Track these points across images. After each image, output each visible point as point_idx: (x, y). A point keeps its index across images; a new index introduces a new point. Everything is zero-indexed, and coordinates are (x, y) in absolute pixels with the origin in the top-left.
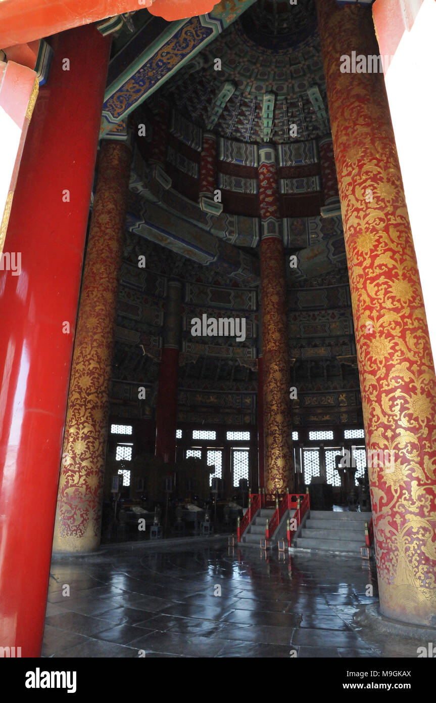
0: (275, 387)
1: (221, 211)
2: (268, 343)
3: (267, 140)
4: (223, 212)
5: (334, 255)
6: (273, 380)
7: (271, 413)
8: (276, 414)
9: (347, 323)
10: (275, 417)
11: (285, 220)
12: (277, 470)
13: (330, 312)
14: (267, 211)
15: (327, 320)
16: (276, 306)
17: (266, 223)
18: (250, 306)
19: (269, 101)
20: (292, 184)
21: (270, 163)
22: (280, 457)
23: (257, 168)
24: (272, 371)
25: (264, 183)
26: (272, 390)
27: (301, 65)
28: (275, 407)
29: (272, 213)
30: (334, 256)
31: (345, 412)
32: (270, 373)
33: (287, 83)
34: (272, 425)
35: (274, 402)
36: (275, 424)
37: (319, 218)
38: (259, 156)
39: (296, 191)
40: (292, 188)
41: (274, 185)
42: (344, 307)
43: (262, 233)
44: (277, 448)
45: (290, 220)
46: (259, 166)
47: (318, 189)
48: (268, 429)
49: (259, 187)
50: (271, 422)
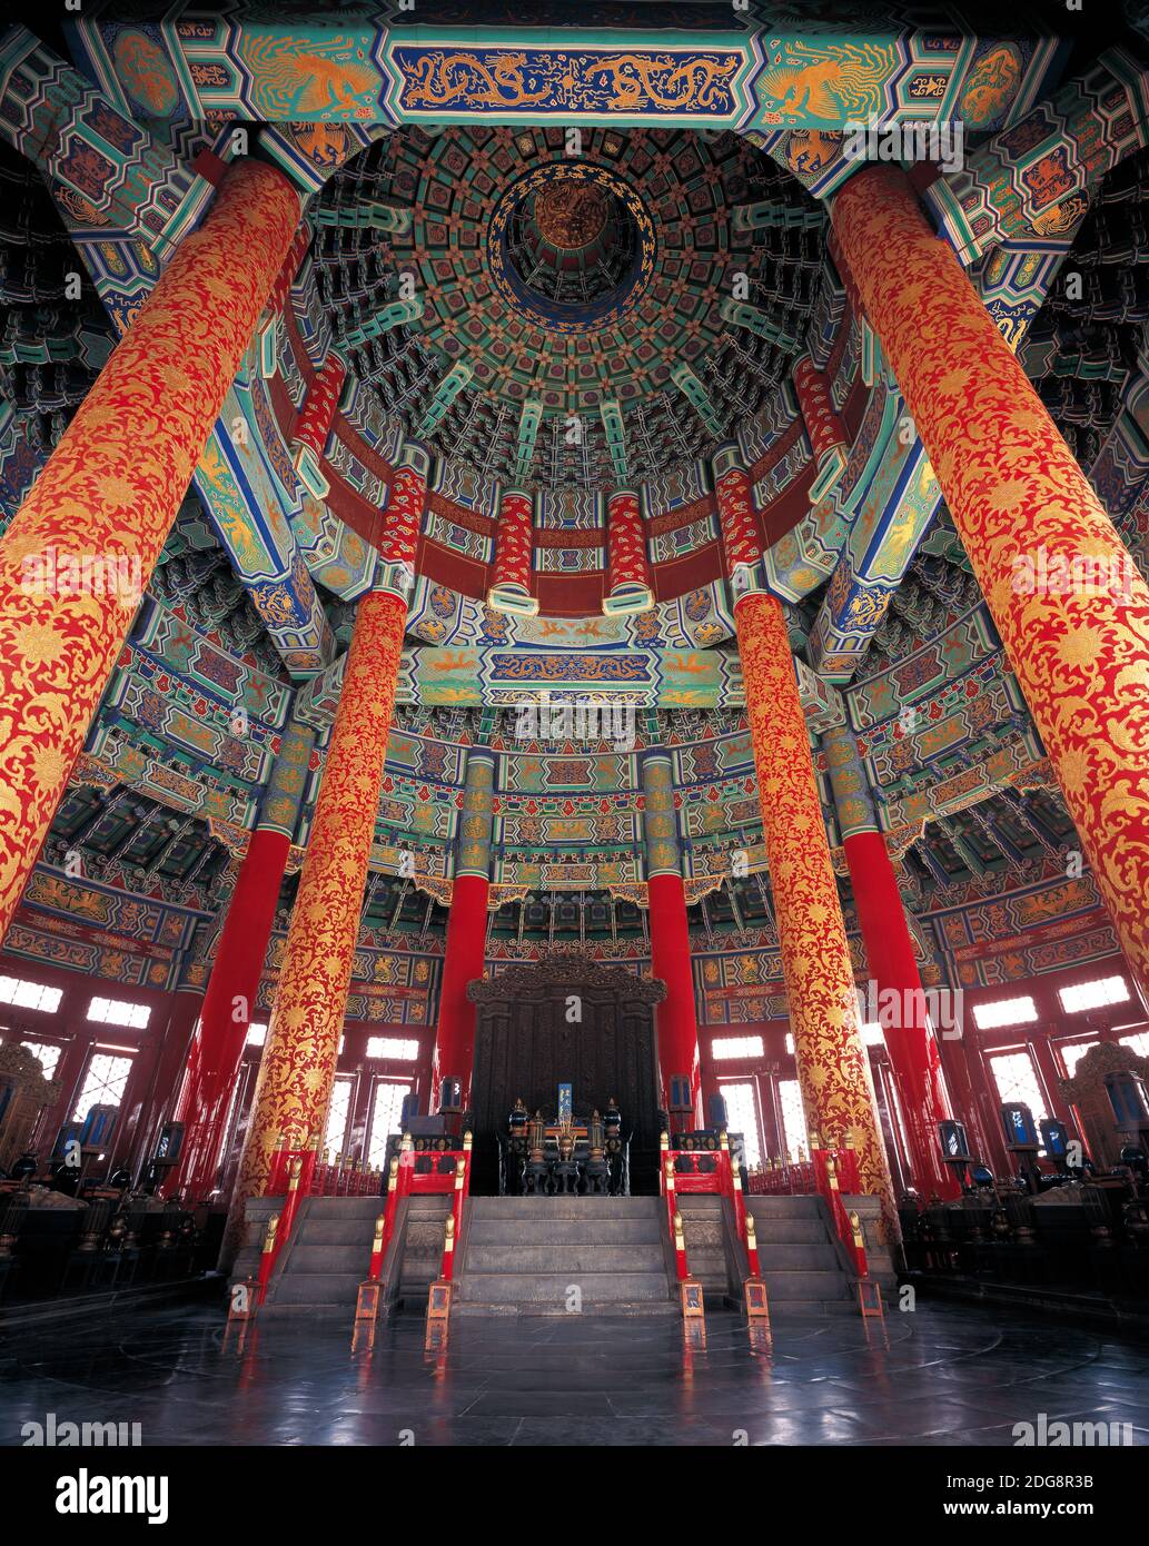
0: (337, 892)
1: (325, 495)
2: (342, 793)
3: (422, 435)
5: (493, 676)
6: (336, 875)
7: (314, 951)
8: (326, 955)
9: (449, 815)
10: (324, 964)
11: (423, 579)
13: (421, 784)
14: (396, 546)
15: (412, 799)
16: (375, 725)
17: (390, 566)
18: (273, 715)
19: (462, 376)
20: (447, 531)
21: (419, 474)
23: (392, 468)
24: (338, 855)
26: (328, 894)
27: (538, 356)
28: (325, 938)
29: (406, 556)
30: (492, 679)
31: (380, 997)
32: (332, 858)
33: (499, 369)
34: (310, 980)
35: (328, 926)
36: (321, 979)
37: (481, 604)
38: (403, 453)
39: (449, 544)
40: (444, 535)
41: (418, 513)
42: (449, 784)
43: (377, 579)
44: (313, 1041)
45: (433, 585)
46: (397, 466)
47: (488, 559)
48: (297, 987)
49: (390, 500)
50: (309, 972)
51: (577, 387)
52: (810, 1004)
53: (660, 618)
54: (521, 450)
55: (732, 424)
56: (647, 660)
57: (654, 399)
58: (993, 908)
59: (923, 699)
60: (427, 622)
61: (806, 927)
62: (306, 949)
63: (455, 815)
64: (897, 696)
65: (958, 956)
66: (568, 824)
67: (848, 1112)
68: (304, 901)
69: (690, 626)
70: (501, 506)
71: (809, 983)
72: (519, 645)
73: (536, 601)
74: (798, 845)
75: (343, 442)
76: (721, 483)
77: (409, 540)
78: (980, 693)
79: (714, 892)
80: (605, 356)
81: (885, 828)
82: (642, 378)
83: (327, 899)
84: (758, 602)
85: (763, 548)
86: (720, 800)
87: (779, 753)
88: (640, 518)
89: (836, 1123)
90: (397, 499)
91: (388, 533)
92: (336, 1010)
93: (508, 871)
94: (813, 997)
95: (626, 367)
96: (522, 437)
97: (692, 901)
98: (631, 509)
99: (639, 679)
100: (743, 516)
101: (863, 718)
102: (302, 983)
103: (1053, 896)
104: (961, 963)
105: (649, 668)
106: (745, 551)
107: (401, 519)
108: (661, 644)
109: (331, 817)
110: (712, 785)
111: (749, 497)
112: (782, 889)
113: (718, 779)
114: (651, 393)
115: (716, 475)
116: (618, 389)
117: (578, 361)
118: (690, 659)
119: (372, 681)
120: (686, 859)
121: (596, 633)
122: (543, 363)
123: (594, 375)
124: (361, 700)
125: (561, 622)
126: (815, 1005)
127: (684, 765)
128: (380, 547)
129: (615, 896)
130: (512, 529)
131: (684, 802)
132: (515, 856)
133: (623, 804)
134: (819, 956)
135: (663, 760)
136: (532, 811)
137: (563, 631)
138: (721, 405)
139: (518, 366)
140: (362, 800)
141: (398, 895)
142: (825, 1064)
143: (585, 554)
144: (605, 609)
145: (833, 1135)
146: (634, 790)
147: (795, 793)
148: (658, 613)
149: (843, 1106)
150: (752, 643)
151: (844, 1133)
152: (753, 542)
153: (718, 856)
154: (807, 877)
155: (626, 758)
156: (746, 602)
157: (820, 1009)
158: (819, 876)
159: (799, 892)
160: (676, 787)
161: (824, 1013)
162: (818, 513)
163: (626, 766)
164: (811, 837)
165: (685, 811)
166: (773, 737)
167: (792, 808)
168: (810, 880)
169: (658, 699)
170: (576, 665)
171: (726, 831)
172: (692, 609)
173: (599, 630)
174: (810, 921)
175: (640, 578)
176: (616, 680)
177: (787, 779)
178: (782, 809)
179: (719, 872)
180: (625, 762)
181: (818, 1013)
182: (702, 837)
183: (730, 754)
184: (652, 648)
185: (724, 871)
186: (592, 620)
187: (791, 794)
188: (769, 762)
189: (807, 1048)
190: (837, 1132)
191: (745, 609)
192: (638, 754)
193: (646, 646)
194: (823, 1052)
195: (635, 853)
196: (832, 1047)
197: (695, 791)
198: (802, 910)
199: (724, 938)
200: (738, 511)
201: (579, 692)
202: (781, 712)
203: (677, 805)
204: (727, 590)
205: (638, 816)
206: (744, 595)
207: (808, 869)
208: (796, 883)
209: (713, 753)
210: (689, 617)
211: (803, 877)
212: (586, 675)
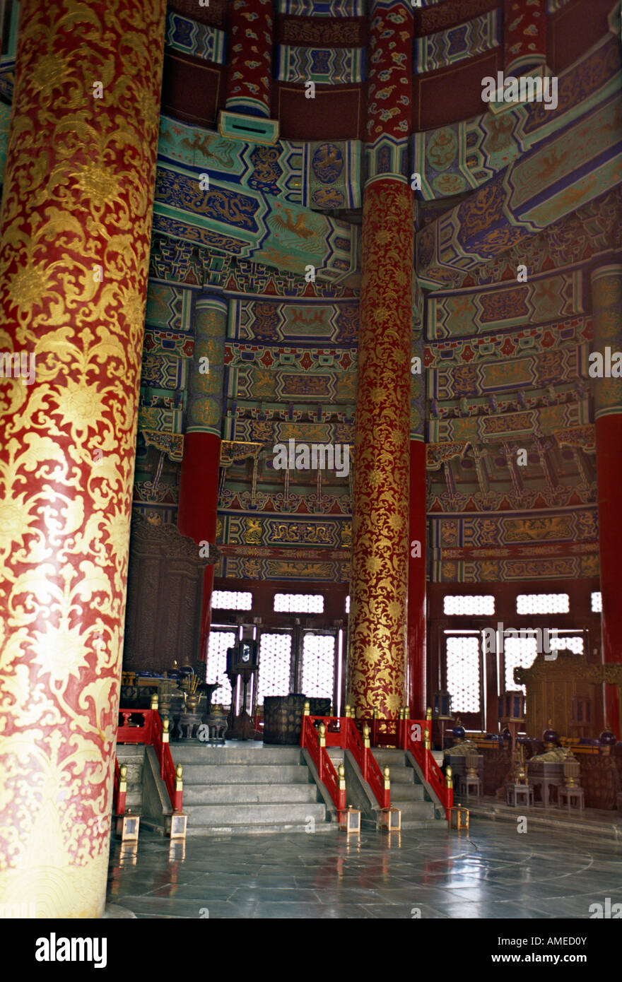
52: (376, 597)
53: (281, 160)
56: (257, 206)
58: (487, 522)
59: (500, 332)
61: (385, 532)
64: (477, 320)
65: (445, 554)
67: (391, 683)
69: (314, 185)
71: (379, 580)
74: (390, 457)
76: (381, 14)
78: (555, 347)
81: (432, 440)
84: (398, 190)
85: (415, 129)
86: (273, 367)
87: (389, 365)
88: (274, 9)
89: (380, 691)
94: (379, 592)
99: (245, 226)
100: (401, 73)
101: (439, 330)
103: (538, 524)
104: (445, 560)
105: (258, 216)
106: (395, 121)
108: (275, 191)
110: (268, 349)
111: (410, 50)
113: (275, 344)
118: (300, 218)
120: (229, 421)
121: (206, 152)
125: (168, 123)
126: (380, 599)
127: (241, 321)
129: (148, 443)
131: (235, 359)
133: (169, 345)
134: (391, 559)
135: (218, 305)
142: (380, 646)
143: (202, 32)
144: (223, 125)
145: (377, 700)
146: (183, 332)
147: (397, 408)
148: (280, 153)
149: (388, 679)
150: (384, 236)
151: (385, 699)
152: (406, 112)
153: (262, 425)
154: (392, 489)
155: (180, 293)
156: (385, 185)
157: (384, 602)
158: (402, 489)
159: (383, 501)
160: (228, 340)
161: (387, 606)
162: (492, 124)
163: (180, 303)
164: (402, 453)
165: (235, 369)
166: (386, 346)
167: (391, 421)
168: (396, 492)
169: (256, 253)
170: (182, 187)
171: (274, 401)
172: (320, 164)
173: (210, 149)
174: (389, 527)
175: (265, 97)
176: (223, 221)
177: (393, 393)
178: (383, 420)
179: (259, 441)
180: (179, 297)
181: (382, 605)
182: (247, 400)
183: (294, 321)
184: (263, 192)
185: (266, 441)
186: (203, 132)
187: (393, 408)
188: (379, 370)
189: (366, 632)
190: (380, 698)
191: (383, 194)
192: (194, 290)
193: (258, 189)
194: (380, 636)
195: (177, 400)
196: (388, 634)
197: (249, 350)
198: (384, 517)
199: (232, 496)
200: (395, 64)
201: (177, 222)
202: (398, 322)
203: (227, 360)
204: (365, 159)
205: (184, 362)
206: (384, 176)
207: (395, 482)
208: (383, 492)
209: (276, 314)
210: (316, 174)
211: (390, 489)
212: (191, 205)
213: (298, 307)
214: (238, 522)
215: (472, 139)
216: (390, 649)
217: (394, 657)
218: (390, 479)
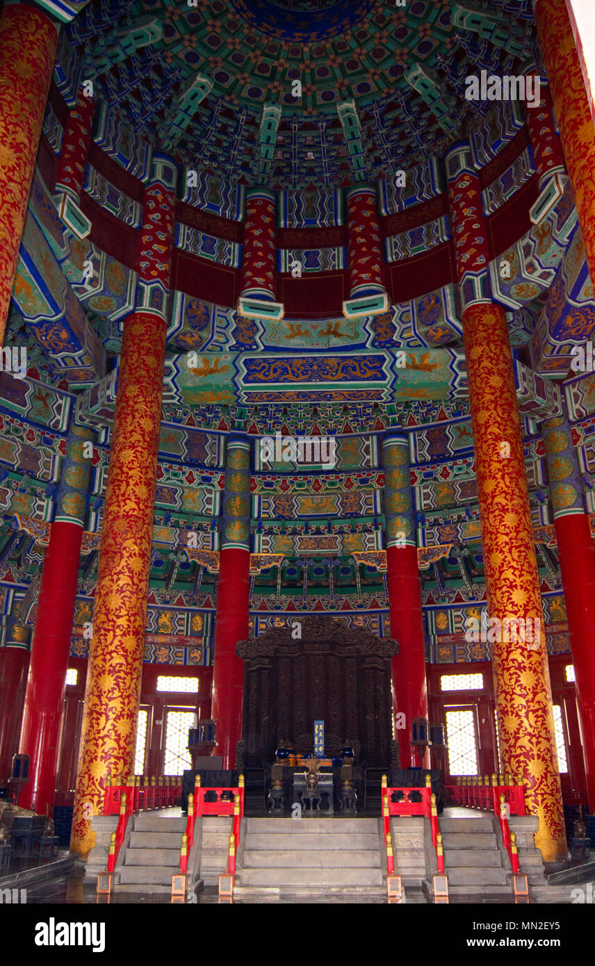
0: (128, 584)
1: (87, 233)
2: (124, 501)
3: (169, 145)
4: (88, 237)
5: (246, 380)
6: (127, 570)
7: (114, 632)
8: (124, 634)
9: (212, 496)
10: (123, 641)
11: (179, 294)
12: (115, 740)
13: (187, 469)
14: (153, 267)
15: (179, 483)
16: (148, 439)
17: (150, 286)
18: (58, 422)
19: (203, 87)
20: (197, 241)
21: (169, 188)
22: (123, 716)
23: (143, 185)
24: (126, 554)
25: (156, 216)
26: (122, 587)
27: (276, 63)
28: (122, 622)
29: (162, 275)
30: (245, 382)
31: (164, 644)
32: (122, 557)
33: (239, 76)
34: (114, 654)
35: (124, 612)
36: (122, 653)
37: (233, 312)
38: (153, 167)
39: (201, 254)
40: (195, 246)
41: (170, 228)
42: (212, 467)
43: (138, 301)
44: (120, 699)
45: (188, 298)
46: (149, 183)
47: (236, 264)
48: (104, 660)
49: (144, 219)
50: (112, 648)
51: (314, 88)
52: (508, 669)
53: (395, 320)
54: (263, 149)
55: (464, 122)
56: (384, 360)
57: (389, 96)
60: (184, 334)
61: (509, 607)
62: (108, 631)
63: (218, 495)
66: (317, 499)
67: (531, 750)
68: (103, 592)
69: (422, 330)
70: (246, 208)
71: (509, 653)
72: (268, 349)
73: (281, 305)
74: (506, 539)
75: (99, 170)
76: (453, 185)
77: (163, 258)
79: (443, 559)
80: (339, 60)
81: (591, 510)
82: (376, 77)
83: (120, 591)
84: (483, 311)
85: (489, 259)
86: (450, 479)
87: (494, 457)
88: (377, 216)
89: (522, 758)
90: (151, 217)
91: (144, 253)
92: (135, 676)
93: (266, 543)
94: (511, 664)
95: (360, 68)
96: (263, 139)
97: (424, 566)
98: (369, 208)
99: (376, 378)
100: (474, 222)
101: (578, 411)
102: (108, 657)
105: (386, 367)
106: (473, 258)
107: (156, 238)
108: (397, 345)
109: (117, 523)
110: (444, 465)
111: (478, 202)
112: (492, 576)
113: (449, 459)
114: (386, 90)
115: (449, 177)
116: (354, 87)
117: (313, 65)
118: (423, 357)
119: (141, 399)
120: (420, 531)
121: (337, 335)
122: (280, 69)
123: (330, 75)
124: (134, 417)
125: (306, 324)
126: (512, 670)
127: (419, 448)
128: (138, 269)
129: (359, 562)
130: (257, 233)
131: (419, 480)
132: (271, 529)
133: (365, 481)
135: (399, 441)
136: (285, 489)
137: (307, 333)
138: (453, 102)
139: (257, 72)
140: (142, 506)
141: (174, 563)
142: (517, 715)
143: (326, 254)
144: (345, 311)
145: (519, 766)
146: (374, 468)
147: (507, 494)
148: (393, 315)
149: (528, 746)
150: (476, 351)
151: (527, 765)
152: (481, 249)
153: (447, 528)
154: (512, 567)
155: (368, 439)
156: (472, 311)
157: (516, 673)
158: (522, 565)
159: (505, 579)
160: (412, 465)
161: (519, 676)
162: (537, 233)
163: (368, 447)
164: (518, 532)
165: (420, 487)
166: (490, 442)
167: (503, 506)
168: (515, 569)
169: (394, 395)
170: (319, 367)
171: (455, 506)
172: (424, 313)
173: (340, 332)
174: (513, 603)
175: (378, 279)
176: (356, 380)
177: (501, 481)
178: (496, 507)
179: (447, 543)
180: (367, 443)
181: (515, 676)
182: (434, 511)
183: (460, 436)
184: (388, 348)
185: (452, 541)
186: (333, 321)
187: (503, 495)
188: (487, 465)
189: (504, 703)
190: (522, 764)
191: (471, 318)
192: (378, 435)
193: (383, 347)
194: (516, 706)
195: (376, 525)
196: (524, 703)
197: (429, 470)
198: (507, 594)
199: (454, 592)
200: (467, 217)
201: (322, 392)
202: (499, 419)
203: (413, 482)
204: (456, 295)
205: (378, 493)
206: (471, 304)
207: (514, 560)
208: (503, 571)
209: (446, 435)
210: (421, 320)
211: (510, 567)
212: (329, 377)
213: (461, 425)
214: (459, 613)
215: (527, 250)
216: (527, 717)
217: (533, 724)
218: (509, 558)
